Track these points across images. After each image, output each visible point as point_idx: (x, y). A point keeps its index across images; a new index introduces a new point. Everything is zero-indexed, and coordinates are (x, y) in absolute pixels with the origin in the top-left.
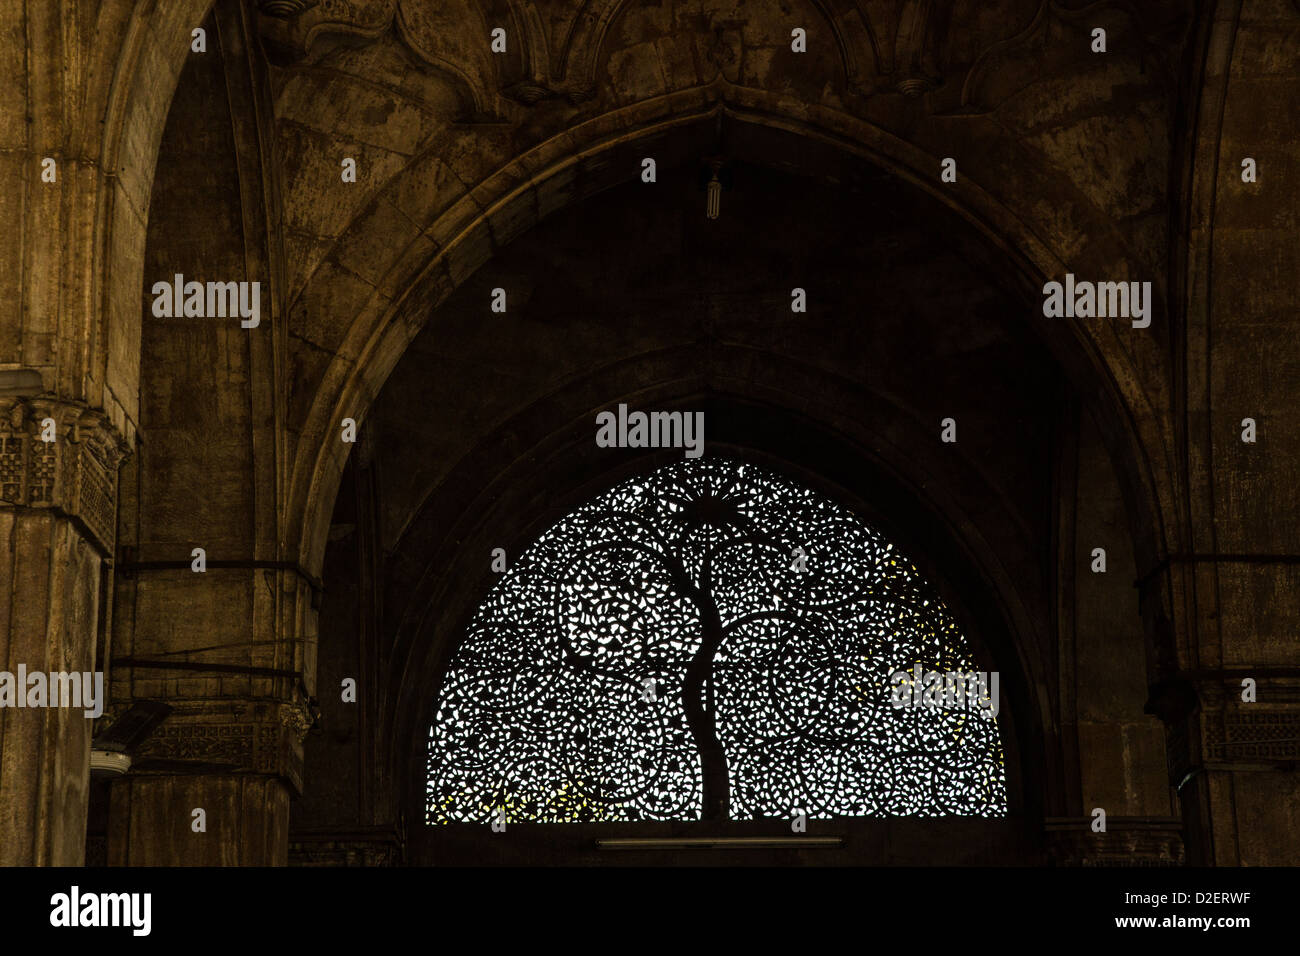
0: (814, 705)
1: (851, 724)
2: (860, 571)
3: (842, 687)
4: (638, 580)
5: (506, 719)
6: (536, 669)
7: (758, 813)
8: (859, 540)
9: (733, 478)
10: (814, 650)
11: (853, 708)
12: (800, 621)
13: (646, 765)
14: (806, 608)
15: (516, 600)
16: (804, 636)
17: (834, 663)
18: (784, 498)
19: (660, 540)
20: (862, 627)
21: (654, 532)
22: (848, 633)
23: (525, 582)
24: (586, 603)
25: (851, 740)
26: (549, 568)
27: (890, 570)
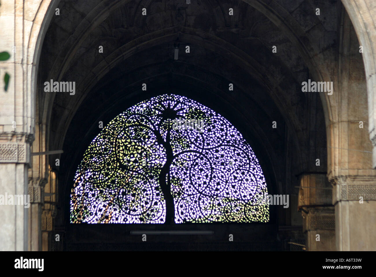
0: (205, 183)
1: (217, 190)
2: (222, 136)
3: (215, 177)
4: (144, 138)
5: (98, 187)
6: (108, 169)
7: (185, 220)
8: (222, 125)
9: (178, 102)
10: (205, 164)
11: (218, 184)
12: (201, 154)
13: (147, 203)
14: (203, 149)
15: (101, 145)
16: (202, 159)
17: (212, 168)
18: (196, 109)
19: (152, 124)
20: (222, 156)
21: (150, 121)
22: (217, 158)
23: (104, 138)
24: (126, 146)
25: (217, 195)
26: (113, 134)
27: (233, 136)
